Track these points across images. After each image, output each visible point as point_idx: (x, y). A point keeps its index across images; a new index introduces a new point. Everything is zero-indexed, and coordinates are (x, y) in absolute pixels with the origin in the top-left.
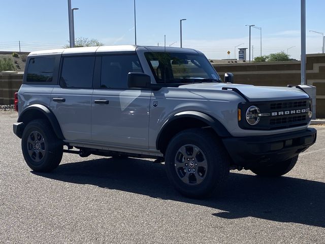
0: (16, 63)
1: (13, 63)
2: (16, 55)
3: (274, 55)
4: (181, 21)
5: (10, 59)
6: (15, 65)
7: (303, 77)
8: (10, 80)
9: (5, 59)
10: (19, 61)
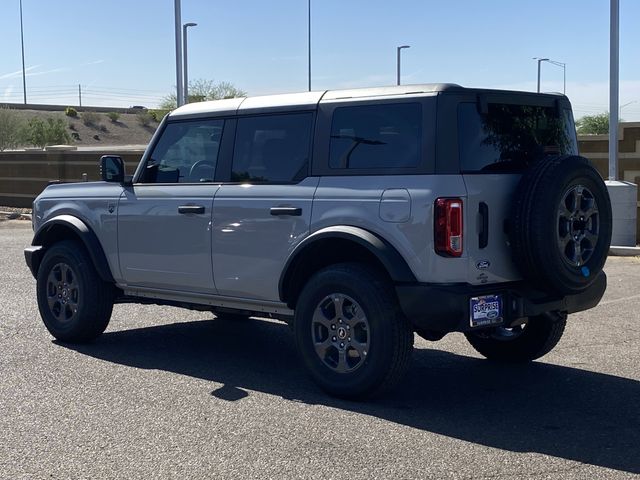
0: (72, 128)
1: (67, 128)
2: (73, 112)
3: (590, 118)
4: (399, 49)
5: (60, 121)
6: (70, 132)
7: (612, 166)
8: (62, 163)
9: (50, 121)
10: (79, 124)
